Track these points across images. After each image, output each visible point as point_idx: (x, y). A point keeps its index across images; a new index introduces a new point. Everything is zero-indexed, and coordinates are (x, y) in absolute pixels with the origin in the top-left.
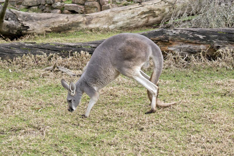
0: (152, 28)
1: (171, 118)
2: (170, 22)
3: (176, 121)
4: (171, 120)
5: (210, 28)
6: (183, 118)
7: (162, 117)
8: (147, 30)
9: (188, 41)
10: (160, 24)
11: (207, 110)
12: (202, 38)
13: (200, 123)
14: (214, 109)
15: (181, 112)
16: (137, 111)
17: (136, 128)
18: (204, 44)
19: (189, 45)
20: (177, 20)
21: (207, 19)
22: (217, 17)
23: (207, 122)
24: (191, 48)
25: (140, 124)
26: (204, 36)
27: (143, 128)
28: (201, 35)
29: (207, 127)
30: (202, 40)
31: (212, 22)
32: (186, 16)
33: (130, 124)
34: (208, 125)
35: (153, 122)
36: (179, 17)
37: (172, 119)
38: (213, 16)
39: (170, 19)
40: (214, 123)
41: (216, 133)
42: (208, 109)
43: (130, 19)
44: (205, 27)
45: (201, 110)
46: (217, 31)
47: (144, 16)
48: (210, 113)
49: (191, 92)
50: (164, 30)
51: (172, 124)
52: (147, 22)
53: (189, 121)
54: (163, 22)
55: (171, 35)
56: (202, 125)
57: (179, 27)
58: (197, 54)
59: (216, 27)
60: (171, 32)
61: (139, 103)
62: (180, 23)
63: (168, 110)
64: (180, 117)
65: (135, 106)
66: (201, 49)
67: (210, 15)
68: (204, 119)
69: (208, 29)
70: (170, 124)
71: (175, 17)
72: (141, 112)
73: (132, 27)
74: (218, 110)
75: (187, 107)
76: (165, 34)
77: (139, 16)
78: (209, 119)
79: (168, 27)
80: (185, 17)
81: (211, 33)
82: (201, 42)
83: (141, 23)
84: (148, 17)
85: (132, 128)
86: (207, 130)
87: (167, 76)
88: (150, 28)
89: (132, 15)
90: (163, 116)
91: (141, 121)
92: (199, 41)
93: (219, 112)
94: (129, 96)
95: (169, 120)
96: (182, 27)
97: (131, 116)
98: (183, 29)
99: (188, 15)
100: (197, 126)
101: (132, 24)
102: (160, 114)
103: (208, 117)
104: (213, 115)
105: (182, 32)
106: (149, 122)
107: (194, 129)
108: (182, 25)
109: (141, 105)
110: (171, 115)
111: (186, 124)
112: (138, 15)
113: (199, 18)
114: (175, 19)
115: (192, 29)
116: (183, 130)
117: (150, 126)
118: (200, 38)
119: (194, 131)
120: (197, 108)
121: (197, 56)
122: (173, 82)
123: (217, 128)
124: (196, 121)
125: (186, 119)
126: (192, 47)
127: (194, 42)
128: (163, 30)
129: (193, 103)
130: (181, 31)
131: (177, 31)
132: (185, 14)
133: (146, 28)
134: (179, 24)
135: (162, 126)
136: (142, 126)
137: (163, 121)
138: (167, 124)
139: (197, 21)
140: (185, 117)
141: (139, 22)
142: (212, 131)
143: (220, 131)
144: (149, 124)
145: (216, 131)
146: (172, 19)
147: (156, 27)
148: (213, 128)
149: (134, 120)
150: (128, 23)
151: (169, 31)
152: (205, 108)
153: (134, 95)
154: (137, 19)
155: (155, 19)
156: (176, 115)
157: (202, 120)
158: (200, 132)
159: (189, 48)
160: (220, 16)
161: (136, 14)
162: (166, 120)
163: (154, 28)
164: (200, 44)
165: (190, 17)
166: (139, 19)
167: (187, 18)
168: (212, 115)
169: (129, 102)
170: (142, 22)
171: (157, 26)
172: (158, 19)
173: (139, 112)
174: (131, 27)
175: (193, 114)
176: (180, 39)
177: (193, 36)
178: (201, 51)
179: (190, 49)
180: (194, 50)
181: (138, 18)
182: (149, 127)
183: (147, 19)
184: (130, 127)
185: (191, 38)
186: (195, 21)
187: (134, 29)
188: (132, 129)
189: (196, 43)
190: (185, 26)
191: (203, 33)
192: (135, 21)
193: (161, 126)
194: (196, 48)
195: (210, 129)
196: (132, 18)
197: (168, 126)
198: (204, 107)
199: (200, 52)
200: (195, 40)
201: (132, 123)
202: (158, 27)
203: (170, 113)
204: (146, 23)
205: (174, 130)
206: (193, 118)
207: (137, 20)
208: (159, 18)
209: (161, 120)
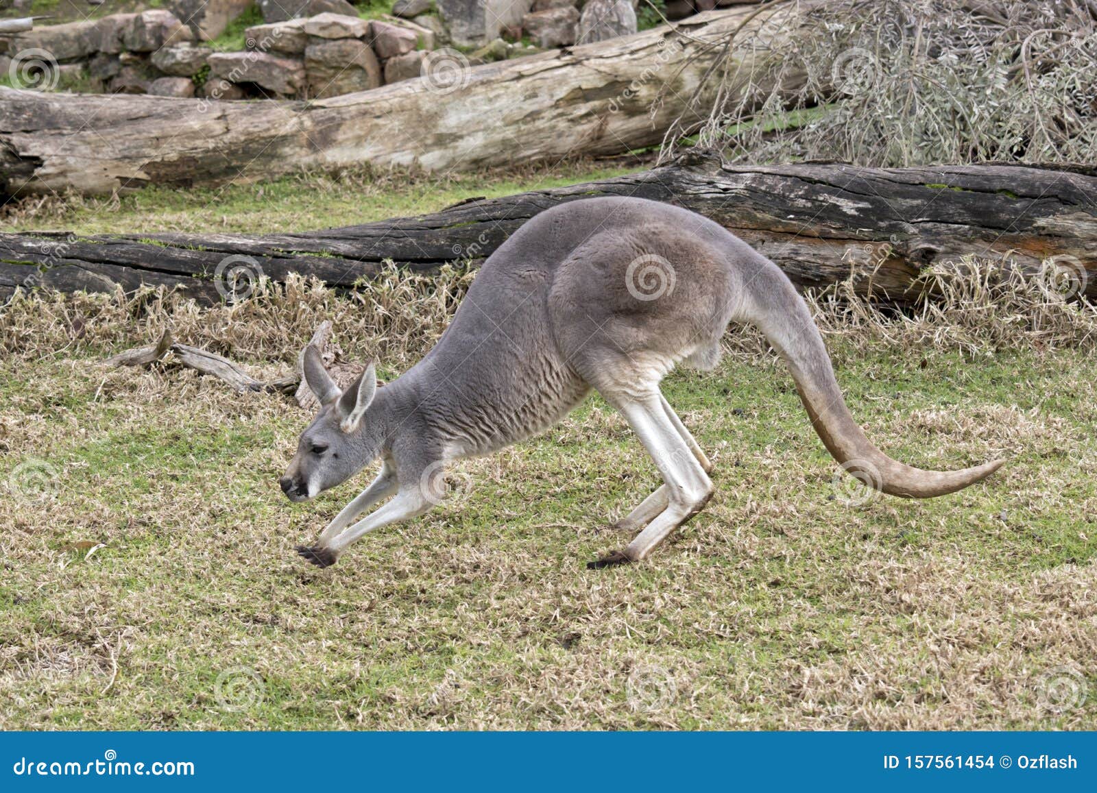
0: (623, 163)
1: (710, 588)
2: (706, 139)
3: (734, 603)
4: (708, 596)
5: (891, 165)
6: (764, 585)
7: (668, 581)
8: (601, 173)
9: (789, 229)
10: (657, 144)
11: (876, 548)
12: (853, 212)
13: (842, 612)
14: (909, 546)
15: (756, 560)
16: (551, 554)
17: (546, 636)
18: (861, 241)
19: (793, 246)
20: (738, 130)
21: (875, 124)
22: (920, 112)
23: (877, 604)
24: (800, 258)
25: (564, 614)
26: (861, 205)
27: (578, 636)
28: (847, 197)
29: (875, 628)
30: (855, 222)
31: (900, 137)
32: (778, 107)
33: (518, 618)
34: (882, 619)
35: (624, 606)
36: (745, 113)
37: (714, 591)
38: (905, 107)
39: (704, 125)
40: (910, 610)
41: (917, 657)
42: (882, 544)
43: (517, 122)
44: (868, 160)
45: (848, 548)
46: (922, 180)
47: (583, 109)
48: (892, 563)
49: (803, 465)
50: (677, 173)
51: (712, 614)
52: (599, 138)
53: (791, 602)
54: (671, 135)
55: (709, 196)
56: (853, 621)
57: (745, 159)
58: (829, 288)
59: (919, 163)
60: (709, 183)
61: (562, 514)
62: (751, 143)
63: (695, 550)
64: (752, 584)
65: (539, 532)
66: (849, 266)
67: (889, 103)
68: (861, 591)
69: (881, 171)
70: (706, 616)
71: (725, 112)
72: (567, 560)
73: (526, 160)
74: (926, 548)
75: (782, 533)
76: (683, 192)
77: (560, 111)
78: (888, 590)
79: (695, 162)
80: (775, 116)
81: (896, 187)
82: (848, 233)
83: (568, 143)
84: (602, 112)
85: (525, 633)
86: (876, 641)
87: (692, 392)
88: (614, 163)
89: (530, 106)
90: (672, 578)
91: (569, 604)
92: (838, 225)
93: (931, 557)
94: (511, 485)
95: (698, 598)
96: (760, 161)
97: (523, 578)
98: (766, 170)
99: (787, 103)
100: (831, 622)
101: (528, 144)
102: (659, 569)
103: (883, 582)
104: (905, 571)
105: (763, 183)
106: (605, 606)
107: (815, 641)
108: (759, 153)
109: (568, 524)
110: (708, 576)
111: (777, 614)
112: (556, 106)
113: (839, 120)
114: (726, 122)
115: (806, 171)
116: (764, 644)
117: (610, 627)
118: (845, 214)
119: (815, 645)
120: (832, 542)
121: (830, 297)
122: (721, 419)
123: (923, 632)
124: (824, 599)
125: (778, 590)
126: (807, 252)
127: (815, 229)
128: (670, 173)
129: (811, 515)
130: (754, 179)
131: (736, 181)
132: (774, 102)
133: (592, 167)
134: (747, 147)
135: (667, 622)
136: (575, 627)
137: (673, 601)
138: (690, 614)
139: (831, 132)
140: (776, 584)
141: (560, 135)
142: (902, 647)
143: (935, 648)
144: (609, 615)
145: (920, 647)
146: (713, 122)
147: (639, 163)
148: (905, 633)
149: (535, 595)
150: (510, 140)
151: (699, 178)
152: (865, 538)
153: (538, 478)
154: (547, 125)
155: (636, 123)
156: (734, 574)
157: (855, 598)
158: (844, 652)
159: (791, 259)
160: (933, 110)
161: (544, 100)
162: (686, 598)
163: (632, 164)
164: (842, 241)
165: (798, 115)
166: (562, 125)
167: (782, 120)
168: (899, 570)
169: (514, 514)
170: (572, 138)
171: (642, 155)
172: (648, 123)
173: (560, 558)
174: (524, 158)
175: (813, 565)
176: (752, 218)
177: (809, 205)
178: (849, 274)
179: (799, 263)
180: (818, 267)
181: (554, 117)
182: (604, 629)
183: (595, 122)
184: (516, 628)
185: (799, 213)
186: (822, 133)
187: (537, 169)
188: (528, 640)
189: (826, 238)
190: (774, 158)
191: (856, 191)
192: (540, 131)
193: (660, 626)
194: (827, 259)
195: (889, 639)
196: (526, 117)
197: (696, 625)
198: (863, 532)
199: (843, 276)
200: (821, 219)
201: (528, 611)
202: (647, 162)
203: (702, 564)
204: (592, 140)
205: (724, 643)
206: (811, 587)
207: (553, 128)
208: (652, 118)
209: (662, 597)
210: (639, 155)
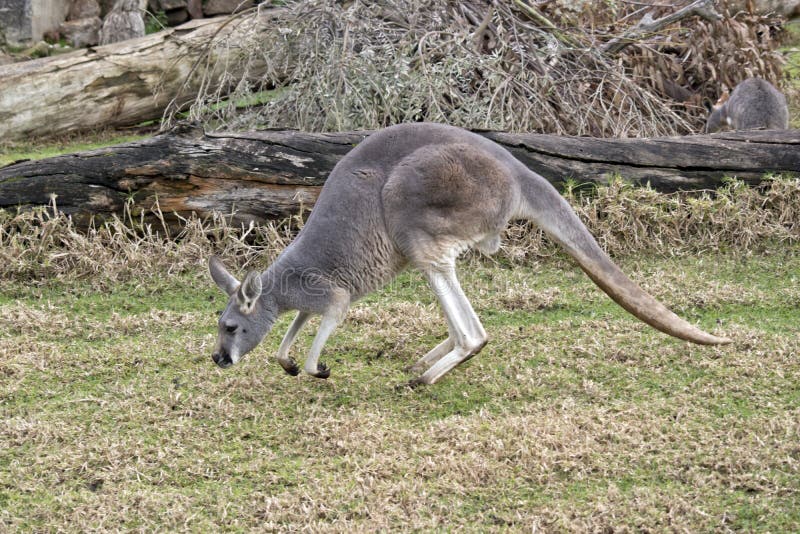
0: (137, 132)
1: (199, 442)
2: (194, 115)
3: (216, 452)
4: (197, 448)
5: (329, 130)
6: (238, 438)
7: (168, 438)
8: (119, 139)
9: (255, 178)
10: (160, 119)
11: (320, 408)
12: (301, 165)
13: (296, 456)
14: (343, 406)
15: (232, 421)
16: (81, 421)
17: (77, 482)
18: (307, 186)
19: (258, 190)
20: (217, 107)
21: (318, 100)
22: (348, 92)
23: (319, 449)
24: (263, 199)
25: (91, 465)
26: (306, 160)
27: (101, 481)
28: (297, 155)
29: (318, 466)
30: (302, 172)
31: (334, 110)
32: (247, 89)
33: (57, 470)
34: (323, 460)
35: (135, 458)
36: (223, 94)
37: (202, 445)
38: (338, 88)
39: (193, 103)
40: (343, 452)
41: (348, 486)
42: (323, 405)
43: (56, 103)
44: (313, 127)
45: (299, 409)
46: (350, 141)
47: (106, 92)
48: (331, 419)
49: (267, 350)
50: (172, 139)
51: (200, 461)
52: (118, 114)
53: (258, 450)
54: (168, 112)
55: (195, 155)
56: (303, 462)
57: (225, 128)
58: (285, 220)
59: (349, 128)
60: (195, 146)
61: (90, 392)
62: (228, 116)
63: (188, 415)
64: (230, 438)
65: (73, 405)
66: (299, 204)
67: (326, 85)
68: (308, 440)
69: (319, 135)
70: (196, 463)
71: (209, 93)
72: (93, 426)
73: (63, 132)
74: (355, 407)
75: (252, 400)
76: (177, 152)
77: (88, 94)
78: (328, 439)
79: (185, 131)
80: (244, 96)
81: (331, 146)
82: (298, 180)
83: (95, 118)
84: (120, 95)
85: (62, 481)
86: (319, 476)
87: (187, 298)
88: (129, 132)
89: (66, 91)
90: (171, 436)
91: (95, 458)
92: (290, 175)
93: (358, 414)
94: (52, 372)
95: (190, 450)
96: (235, 129)
97: (60, 440)
98: (237, 136)
99: (254, 86)
100: (286, 464)
101: (66, 119)
102: (161, 429)
103: (324, 433)
104: (340, 424)
105: (234, 145)
106: (122, 458)
107: (275, 478)
108: (235, 123)
109: (95, 399)
110: (197, 433)
111: (248, 459)
112: (85, 90)
113: (291, 98)
114: (210, 100)
115: (266, 136)
116: (239, 481)
117: (125, 474)
118: (295, 167)
119: (275, 481)
120: (287, 405)
121: (286, 227)
122: (207, 318)
123: (352, 468)
124: (282, 447)
125: (248, 441)
126: (268, 195)
127: (274, 178)
128: (166, 139)
129: (272, 386)
130: (228, 143)
131: (215, 144)
132: (244, 86)
133: (114, 135)
134: (226, 119)
135: (167, 469)
136: (99, 475)
137: (172, 453)
138: (184, 461)
139: (285, 107)
140: (247, 437)
141: (89, 112)
142: (337, 480)
143: (362, 480)
144: (124, 465)
145: (350, 479)
146: (200, 100)
147: (149, 131)
148: (340, 470)
149: (70, 452)
150: (51, 116)
151: (188, 142)
152: (311, 401)
153: (73, 365)
154: (80, 104)
155: (145, 102)
156: (216, 431)
157: (304, 445)
158: (296, 485)
159: (257, 200)
160: (358, 90)
161: (76, 87)
162: (181, 451)
163: (143, 132)
164: (294, 186)
165: (262, 96)
166: (90, 104)
167: (253, 99)
168: (335, 423)
169: (54, 393)
170: (98, 113)
171: (151, 125)
172: (153, 102)
173: (88, 424)
174: (62, 129)
175: (274, 423)
176: (228, 171)
177: (269, 160)
178: (299, 210)
179: (263, 203)
180: (276, 206)
181: (85, 99)
182: (121, 475)
183: (115, 102)
184: (55, 477)
185: (262, 166)
186: (279, 108)
187: (73, 137)
188: (64, 486)
189: (281, 184)
190: (242, 127)
191: (303, 149)
192: (74, 109)
193: (162, 471)
194: (283, 199)
195: (328, 475)
196: (63, 98)
197: (189, 470)
198: (310, 398)
199: (295, 211)
200: (278, 171)
201: (64, 464)
202: (155, 131)
203: (193, 425)
204: (113, 115)
205: (210, 482)
206: (273, 439)
207: (84, 107)
208: (154, 100)
209: (164, 450)
210: (147, 126)
